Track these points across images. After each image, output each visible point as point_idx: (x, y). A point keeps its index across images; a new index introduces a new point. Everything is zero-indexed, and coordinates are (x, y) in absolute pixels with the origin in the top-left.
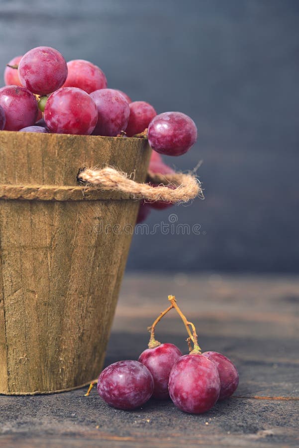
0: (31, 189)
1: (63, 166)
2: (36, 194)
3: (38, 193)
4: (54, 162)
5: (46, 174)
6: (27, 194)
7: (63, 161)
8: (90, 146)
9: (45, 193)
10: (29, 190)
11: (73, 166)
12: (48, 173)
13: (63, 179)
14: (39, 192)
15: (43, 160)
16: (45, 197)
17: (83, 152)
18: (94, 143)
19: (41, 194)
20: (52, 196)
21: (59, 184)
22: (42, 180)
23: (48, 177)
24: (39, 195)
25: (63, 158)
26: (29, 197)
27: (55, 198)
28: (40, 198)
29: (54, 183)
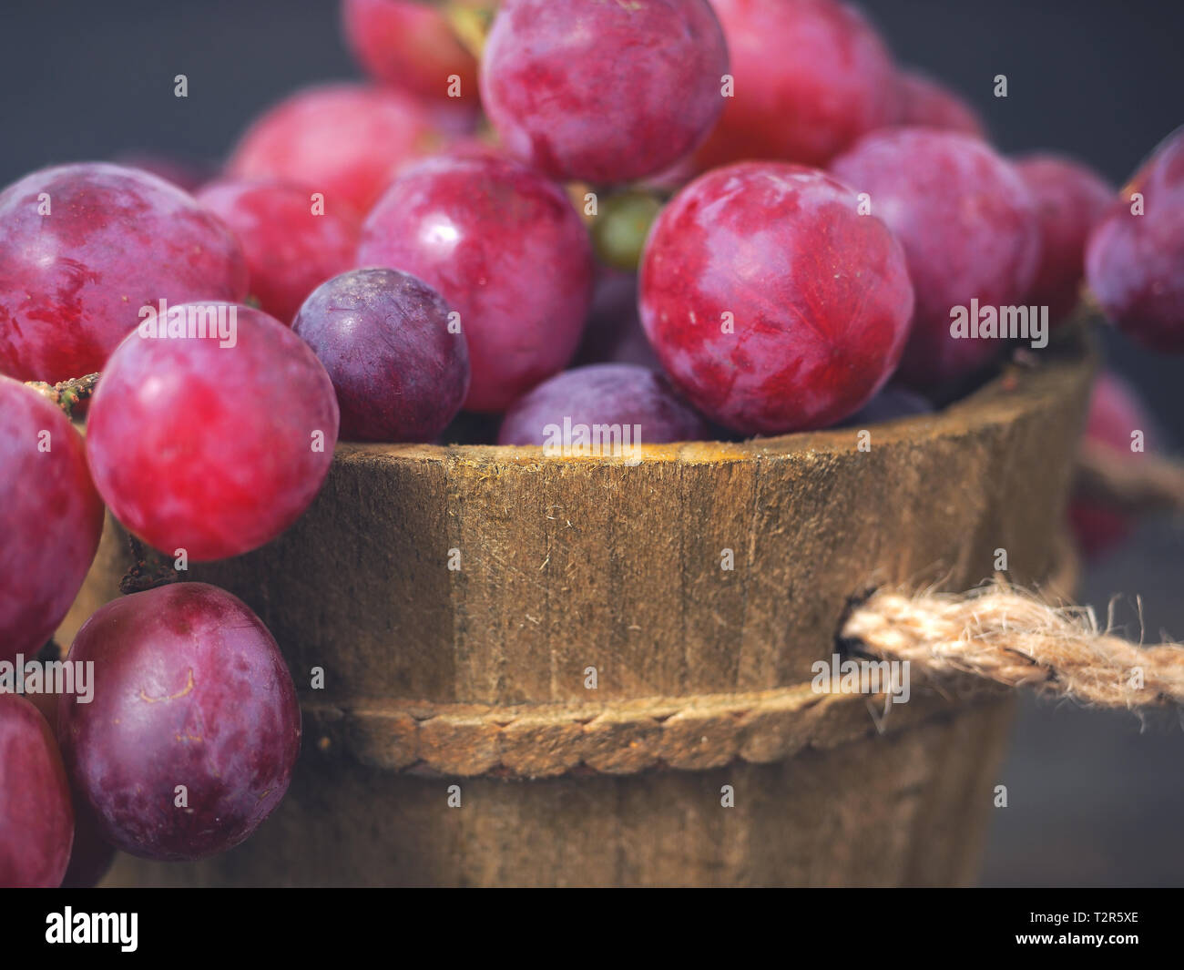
0: (629, 725)
1: (776, 599)
2: (655, 748)
3: (664, 742)
4: (738, 588)
5: (698, 643)
6: (611, 750)
7: (779, 580)
8: (899, 489)
9: (696, 741)
10: (621, 733)
11: (823, 594)
12: (708, 639)
13: (776, 656)
14: (668, 735)
15: (684, 585)
16: (696, 755)
17: (870, 519)
18: (919, 468)
19: (678, 745)
20: (729, 747)
21: (755, 685)
22: (676, 676)
23: (708, 656)
24: (667, 748)
25: (780, 563)
26: (617, 765)
27: (745, 754)
28: (674, 764)
29: (734, 682)
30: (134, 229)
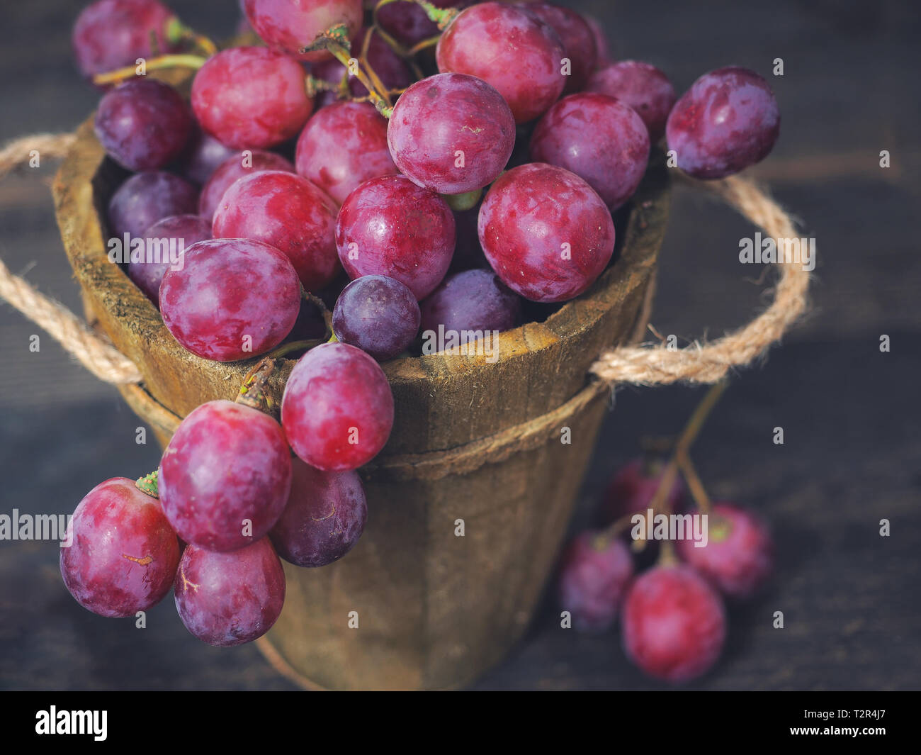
15: (529, 389)
19: (525, 444)
20: (546, 437)
28: (523, 450)
30: (259, 294)
